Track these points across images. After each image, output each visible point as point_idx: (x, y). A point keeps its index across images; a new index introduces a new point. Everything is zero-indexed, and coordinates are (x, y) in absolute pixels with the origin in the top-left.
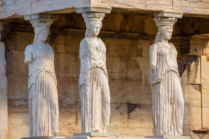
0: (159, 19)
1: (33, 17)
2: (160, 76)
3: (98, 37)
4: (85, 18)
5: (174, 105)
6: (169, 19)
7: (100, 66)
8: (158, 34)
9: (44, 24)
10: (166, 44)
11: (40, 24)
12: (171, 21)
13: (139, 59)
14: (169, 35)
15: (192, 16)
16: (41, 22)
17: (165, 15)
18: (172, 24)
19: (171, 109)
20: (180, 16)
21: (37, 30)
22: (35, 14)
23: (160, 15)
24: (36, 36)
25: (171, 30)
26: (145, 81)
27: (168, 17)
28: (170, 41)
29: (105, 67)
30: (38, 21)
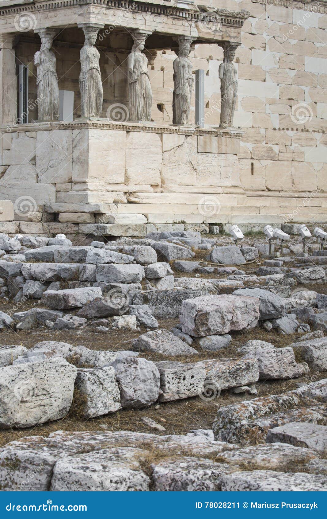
0: (136, 34)
1: (42, 31)
2: (136, 77)
3: (94, 46)
4: (84, 31)
5: (146, 99)
6: (143, 35)
7: (96, 68)
8: (135, 45)
9: (49, 36)
10: (140, 53)
11: (47, 36)
12: (144, 36)
14: (142, 47)
15: (159, 34)
16: (47, 34)
17: (141, 32)
18: (145, 39)
19: (143, 102)
20: (151, 33)
21: (44, 40)
22: (43, 28)
23: (137, 32)
24: (43, 45)
25: (144, 43)
26: (110, 83)
28: (142, 52)
29: (99, 69)
30: (45, 33)
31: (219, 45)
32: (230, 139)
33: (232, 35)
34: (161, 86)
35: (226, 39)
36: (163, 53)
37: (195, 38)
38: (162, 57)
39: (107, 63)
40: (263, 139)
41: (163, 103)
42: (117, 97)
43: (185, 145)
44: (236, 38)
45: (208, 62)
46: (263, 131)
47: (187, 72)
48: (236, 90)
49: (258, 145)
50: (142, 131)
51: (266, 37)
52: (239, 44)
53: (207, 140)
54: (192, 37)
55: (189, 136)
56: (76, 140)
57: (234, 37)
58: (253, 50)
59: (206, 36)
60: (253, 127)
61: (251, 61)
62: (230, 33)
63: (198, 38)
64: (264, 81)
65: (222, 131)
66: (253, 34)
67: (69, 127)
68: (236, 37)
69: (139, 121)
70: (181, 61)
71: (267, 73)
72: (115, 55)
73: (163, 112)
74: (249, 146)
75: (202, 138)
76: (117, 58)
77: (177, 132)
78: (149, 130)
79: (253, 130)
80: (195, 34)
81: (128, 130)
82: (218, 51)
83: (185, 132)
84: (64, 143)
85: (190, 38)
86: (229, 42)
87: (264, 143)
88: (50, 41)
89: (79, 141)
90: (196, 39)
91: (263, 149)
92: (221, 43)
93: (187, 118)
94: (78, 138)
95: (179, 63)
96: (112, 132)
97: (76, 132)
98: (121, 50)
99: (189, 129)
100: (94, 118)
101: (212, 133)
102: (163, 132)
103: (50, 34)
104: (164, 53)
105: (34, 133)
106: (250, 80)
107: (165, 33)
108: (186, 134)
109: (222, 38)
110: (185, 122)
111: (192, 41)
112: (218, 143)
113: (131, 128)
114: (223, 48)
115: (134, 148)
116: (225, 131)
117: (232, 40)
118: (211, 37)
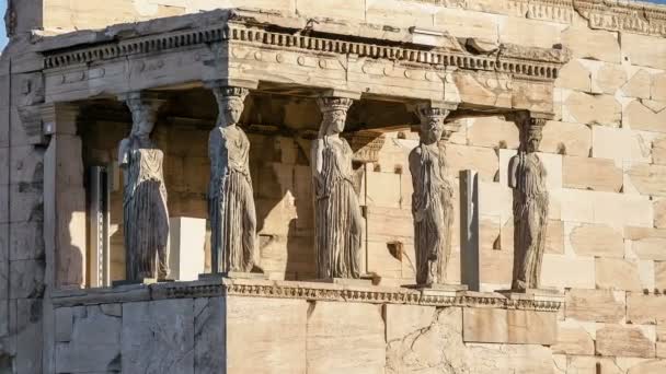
0: (326, 100)
2: (328, 188)
3: (237, 125)
5: (348, 233)
6: (342, 100)
7: (241, 170)
9: (148, 107)
10: (337, 139)
11: (143, 107)
12: (344, 103)
13: (276, 166)
16: (144, 103)
17: (336, 94)
19: (343, 239)
20: (358, 97)
22: (136, 92)
23: (328, 94)
27: (338, 98)
29: (248, 172)
30: (139, 101)
31: (507, 119)
32: (533, 313)
33: (535, 96)
34: (396, 205)
35: (519, 106)
36: (399, 137)
37: (453, 104)
38: (396, 144)
39: (280, 161)
40: (620, 313)
41: (400, 240)
42: (300, 230)
43: (436, 327)
44: (542, 104)
45: (498, 154)
46: (619, 297)
47: (438, 176)
48: (544, 211)
49: (609, 325)
50: (341, 298)
51: (623, 99)
52: (549, 116)
53: (485, 317)
54: (446, 103)
55: (443, 307)
56: (201, 321)
57: (538, 102)
58: (594, 127)
59: (477, 101)
60: (597, 287)
61: (591, 150)
62: (528, 94)
63: (460, 105)
64: (621, 191)
65: (515, 297)
66: (594, 94)
67: (187, 293)
68: (542, 101)
69: (335, 279)
70: (426, 153)
71: (625, 176)
72: (295, 143)
73: (400, 260)
74: (592, 329)
75: (472, 312)
76: (300, 148)
77: (419, 300)
78: (356, 297)
79: (598, 294)
80: (453, 97)
81: (310, 297)
82: (509, 132)
83: (436, 301)
84: (178, 326)
85: (441, 106)
86: (527, 112)
87: (623, 322)
88: (150, 118)
89: (206, 323)
90: (455, 108)
91: (621, 334)
92: (510, 114)
93: (439, 271)
94: (205, 315)
95: (420, 156)
96: (275, 302)
97: (202, 302)
98: (308, 132)
99: (442, 294)
100: (237, 274)
101: (493, 303)
102: (387, 300)
103: (149, 103)
104: (402, 137)
105: (117, 306)
106: (589, 189)
107: (389, 97)
108: (437, 304)
109: (513, 103)
110: (435, 280)
111: (447, 113)
112: (508, 322)
113: (317, 293)
114: (517, 124)
115: (324, 334)
116: (523, 297)
117: (534, 108)
118: (488, 102)
